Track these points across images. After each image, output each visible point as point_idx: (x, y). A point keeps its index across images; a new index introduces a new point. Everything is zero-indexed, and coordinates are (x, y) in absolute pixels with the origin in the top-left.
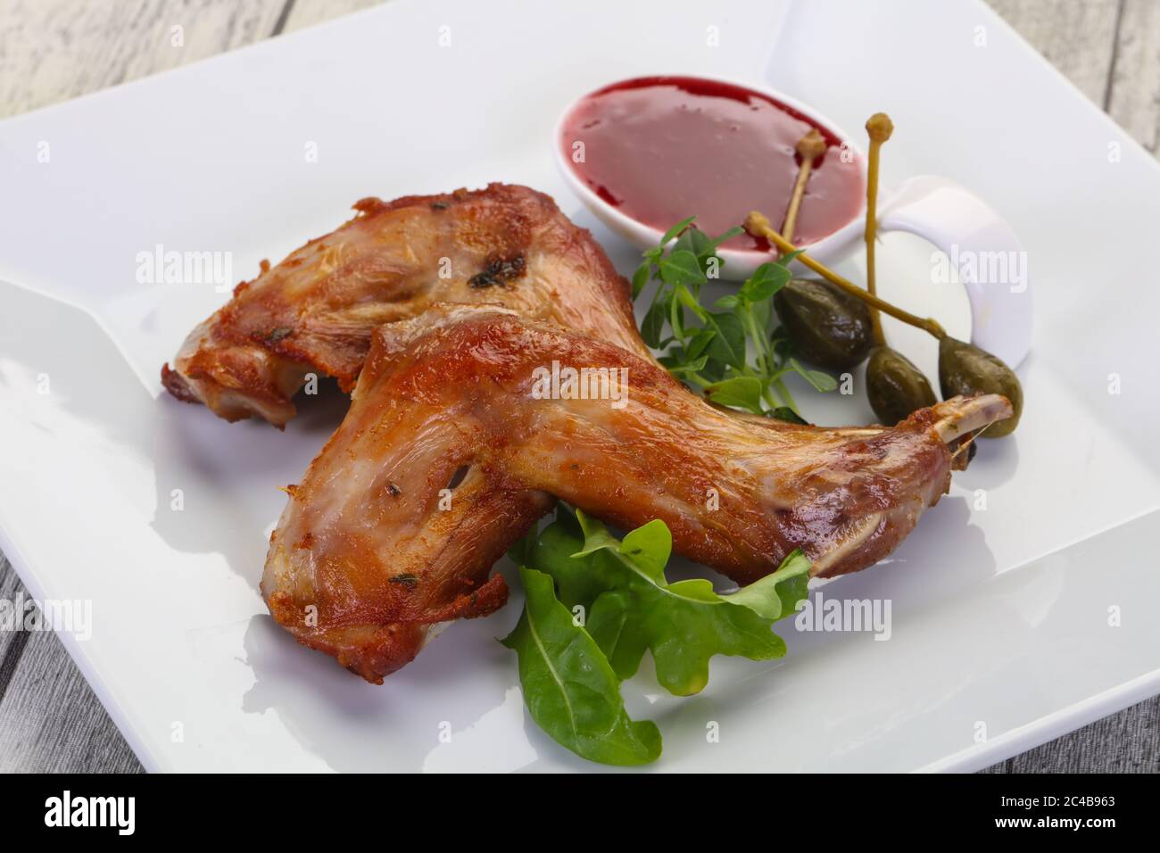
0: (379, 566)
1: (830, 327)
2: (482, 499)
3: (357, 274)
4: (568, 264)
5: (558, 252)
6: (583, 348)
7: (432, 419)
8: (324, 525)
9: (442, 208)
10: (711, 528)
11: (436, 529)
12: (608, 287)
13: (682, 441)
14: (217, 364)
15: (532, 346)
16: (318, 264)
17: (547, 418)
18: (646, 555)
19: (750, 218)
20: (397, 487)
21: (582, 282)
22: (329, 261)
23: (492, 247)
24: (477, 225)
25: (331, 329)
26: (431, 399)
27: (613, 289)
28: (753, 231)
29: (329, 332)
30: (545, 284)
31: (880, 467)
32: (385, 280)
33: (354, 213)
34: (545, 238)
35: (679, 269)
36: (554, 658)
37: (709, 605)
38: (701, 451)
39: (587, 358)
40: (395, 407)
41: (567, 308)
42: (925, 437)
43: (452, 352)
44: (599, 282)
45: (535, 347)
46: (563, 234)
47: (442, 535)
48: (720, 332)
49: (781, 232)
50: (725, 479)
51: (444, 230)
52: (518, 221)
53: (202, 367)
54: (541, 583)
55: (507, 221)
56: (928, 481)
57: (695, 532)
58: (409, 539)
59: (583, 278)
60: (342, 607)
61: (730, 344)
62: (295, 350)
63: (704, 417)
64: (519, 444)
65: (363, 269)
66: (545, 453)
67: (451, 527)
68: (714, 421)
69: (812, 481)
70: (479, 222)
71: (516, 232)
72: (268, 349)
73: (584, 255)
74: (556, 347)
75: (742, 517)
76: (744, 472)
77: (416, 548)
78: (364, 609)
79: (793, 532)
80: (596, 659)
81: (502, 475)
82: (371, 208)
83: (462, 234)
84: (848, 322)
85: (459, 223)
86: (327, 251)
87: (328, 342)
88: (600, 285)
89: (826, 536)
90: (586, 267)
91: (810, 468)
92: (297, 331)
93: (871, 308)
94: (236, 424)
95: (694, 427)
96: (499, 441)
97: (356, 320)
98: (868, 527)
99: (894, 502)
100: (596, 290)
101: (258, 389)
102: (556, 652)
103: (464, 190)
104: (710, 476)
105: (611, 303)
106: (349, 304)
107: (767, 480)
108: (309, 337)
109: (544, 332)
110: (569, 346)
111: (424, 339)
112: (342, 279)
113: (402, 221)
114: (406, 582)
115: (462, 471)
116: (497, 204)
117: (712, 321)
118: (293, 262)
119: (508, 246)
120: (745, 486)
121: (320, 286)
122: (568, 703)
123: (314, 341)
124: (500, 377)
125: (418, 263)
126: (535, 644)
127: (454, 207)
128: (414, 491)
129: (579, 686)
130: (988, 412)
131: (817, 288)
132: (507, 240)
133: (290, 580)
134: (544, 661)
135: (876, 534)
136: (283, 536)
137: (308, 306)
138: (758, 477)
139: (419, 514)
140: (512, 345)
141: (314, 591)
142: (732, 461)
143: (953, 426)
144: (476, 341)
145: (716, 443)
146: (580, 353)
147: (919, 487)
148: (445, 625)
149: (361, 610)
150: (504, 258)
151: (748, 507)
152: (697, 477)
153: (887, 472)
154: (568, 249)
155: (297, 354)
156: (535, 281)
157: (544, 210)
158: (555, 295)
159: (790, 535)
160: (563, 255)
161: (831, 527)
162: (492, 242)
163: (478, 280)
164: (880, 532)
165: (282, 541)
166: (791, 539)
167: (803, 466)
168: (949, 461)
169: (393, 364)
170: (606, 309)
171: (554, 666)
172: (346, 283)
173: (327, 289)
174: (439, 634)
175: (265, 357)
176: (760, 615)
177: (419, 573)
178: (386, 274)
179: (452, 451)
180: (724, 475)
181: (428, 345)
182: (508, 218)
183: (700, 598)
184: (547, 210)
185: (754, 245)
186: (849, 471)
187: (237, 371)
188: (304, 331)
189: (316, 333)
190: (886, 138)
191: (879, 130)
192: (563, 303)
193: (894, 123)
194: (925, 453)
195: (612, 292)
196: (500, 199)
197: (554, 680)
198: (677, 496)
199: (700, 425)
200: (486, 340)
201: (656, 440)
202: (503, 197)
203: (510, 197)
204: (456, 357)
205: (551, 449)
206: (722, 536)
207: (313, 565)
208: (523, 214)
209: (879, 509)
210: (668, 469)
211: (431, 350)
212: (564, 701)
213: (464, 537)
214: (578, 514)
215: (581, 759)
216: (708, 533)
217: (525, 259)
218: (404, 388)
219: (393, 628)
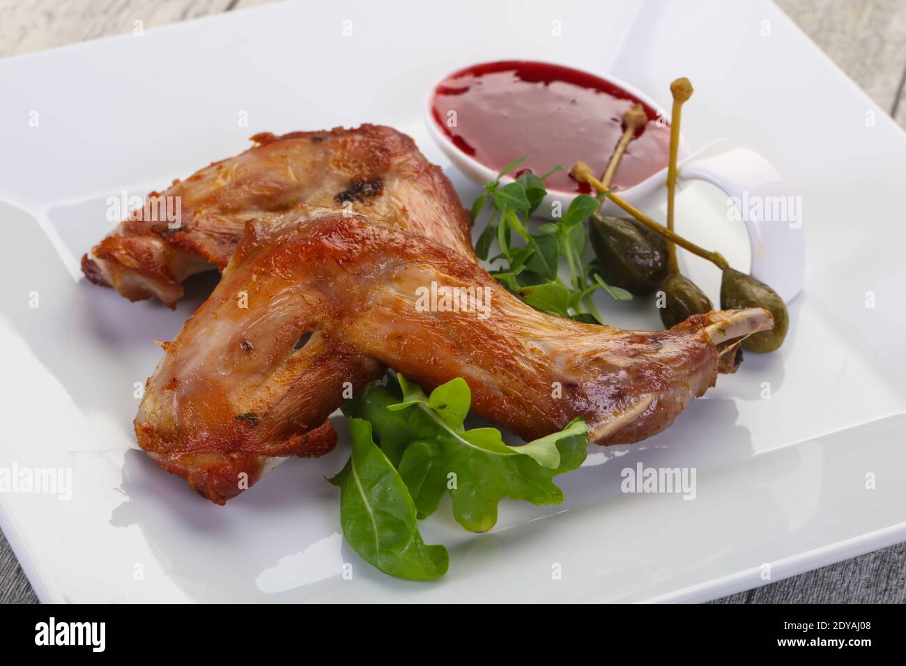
0: (228, 407)
1: (633, 256)
2: (320, 360)
3: (245, 187)
4: (418, 187)
5: (410, 178)
6: (415, 243)
7: (286, 290)
8: (187, 372)
9: (320, 140)
10: (508, 395)
11: (279, 380)
12: (450, 209)
13: (491, 323)
14: (120, 247)
15: (372, 238)
16: (215, 179)
17: (380, 297)
18: (450, 410)
19: (576, 166)
20: (250, 344)
21: (429, 203)
22: (225, 177)
23: (357, 171)
24: (347, 154)
25: (219, 228)
26: (284, 275)
27: (454, 211)
28: (578, 177)
29: (216, 230)
30: (397, 202)
31: (655, 356)
32: (268, 193)
33: (252, 144)
34: (402, 167)
35: (510, 197)
36: (368, 491)
37: (501, 456)
38: (505, 332)
39: (418, 251)
40: (255, 280)
41: (413, 221)
42: (697, 336)
43: (306, 239)
44: (442, 204)
45: (375, 239)
46: (417, 165)
47: (284, 385)
48: (539, 250)
49: (601, 180)
50: (523, 355)
51: (320, 156)
52: (381, 152)
53: (108, 249)
54: (362, 428)
55: (371, 152)
56: (696, 372)
57: (495, 398)
58: (256, 387)
59: (429, 200)
60: (195, 438)
61: (547, 260)
62: (185, 240)
63: (511, 305)
64: (354, 317)
65: (250, 183)
66: (376, 325)
67: (293, 379)
68: (519, 309)
69: (597, 362)
70: (349, 152)
71: (378, 160)
72: (164, 239)
73: (433, 183)
74: (392, 240)
75: (535, 387)
76: (540, 351)
77: (260, 394)
78: (213, 440)
79: (577, 403)
80: (400, 491)
81: (339, 340)
82: (265, 140)
83: (334, 160)
84: (648, 252)
85: (332, 151)
86: (224, 170)
87: (215, 239)
88: (444, 207)
89: (605, 408)
90: (433, 192)
91: (595, 352)
92: (190, 227)
93: (668, 242)
94: (136, 303)
95: (502, 313)
96: (338, 312)
97: (240, 223)
98: (643, 403)
99: (666, 385)
100: (439, 210)
101: (152, 270)
102: (369, 485)
103: (340, 129)
104: (511, 352)
105: (451, 221)
106: (236, 210)
107: (559, 359)
108: (199, 233)
109: (385, 229)
110: (404, 241)
111: (286, 231)
112: (232, 191)
113: (287, 148)
114: (250, 420)
115: (306, 337)
116: (366, 139)
117: (533, 241)
118: (197, 178)
119: (370, 171)
120: (540, 362)
121: (214, 194)
122: (375, 527)
123: (203, 236)
124: (343, 260)
125: (296, 181)
126: (354, 480)
127: (330, 139)
128: (263, 348)
129: (384, 514)
130: (753, 322)
131: (625, 224)
132: (370, 167)
133: (157, 416)
134: (359, 494)
135: (648, 411)
136: (155, 381)
137: (203, 209)
138: (553, 355)
139: (265, 367)
140: (356, 236)
141: (175, 425)
142: (531, 342)
143: (722, 330)
144: (328, 232)
145: (519, 327)
146: (413, 246)
147: (688, 376)
148: (280, 460)
149: (210, 440)
150: (366, 179)
151: (541, 379)
152: (500, 352)
153: (661, 360)
154: (419, 177)
155: (186, 243)
156: (389, 199)
157: (403, 146)
158: (404, 211)
159: (575, 405)
160: (415, 181)
161: (610, 401)
162: (357, 167)
163: (343, 195)
164: (651, 408)
165: (154, 385)
166: (575, 408)
167: (590, 350)
168: (716, 359)
169: (259, 248)
170: (446, 226)
171: (366, 496)
172: (234, 194)
173: (220, 197)
174: (274, 465)
175: (161, 245)
176: (540, 464)
177: (261, 414)
178: (269, 188)
179: (298, 318)
180: (524, 353)
181: (289, 234)
182: (373, 149)
183: (494, 450)
184: (406, 146)
185: (577, 187)
186: (630, 357)
187: (136, 253)
188: (197, 228)
189: (206, 230)
190: (687, 98)
191: (681, 91)
192: (410, 217)
193: (694, 86)
194: (695, 348)
195: (453, 213)
196: (369, 135)
197: (366, 508)
198: (482, 366)
199: (507, 312)
200: (336, 231)
201: (469, 319)
202: (371, 134)
203: (377, 134)
204: (309, 243)
205: (381, 322)
206: (518, 402)
207: (175, 403)
208: (386, 147)
209: (651, 391)
210: (477, 343)
211: (290, 237)
212: (372, 526)
213: (302, 389)
214: (399, 377)
215: (382, 574)
216: (506, 400)
217: (383, 182)
218: (264, 265)
219: (235, 456)
